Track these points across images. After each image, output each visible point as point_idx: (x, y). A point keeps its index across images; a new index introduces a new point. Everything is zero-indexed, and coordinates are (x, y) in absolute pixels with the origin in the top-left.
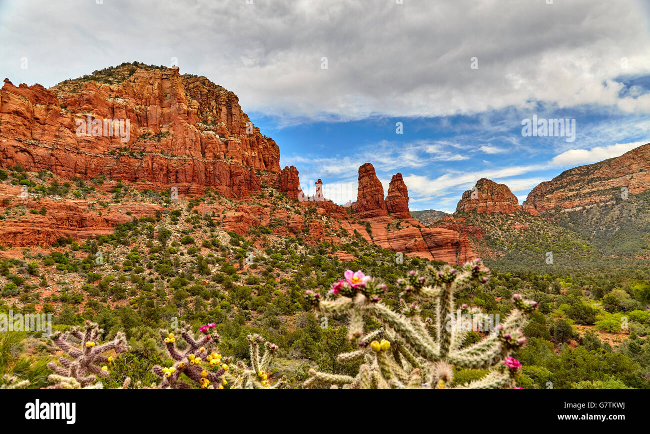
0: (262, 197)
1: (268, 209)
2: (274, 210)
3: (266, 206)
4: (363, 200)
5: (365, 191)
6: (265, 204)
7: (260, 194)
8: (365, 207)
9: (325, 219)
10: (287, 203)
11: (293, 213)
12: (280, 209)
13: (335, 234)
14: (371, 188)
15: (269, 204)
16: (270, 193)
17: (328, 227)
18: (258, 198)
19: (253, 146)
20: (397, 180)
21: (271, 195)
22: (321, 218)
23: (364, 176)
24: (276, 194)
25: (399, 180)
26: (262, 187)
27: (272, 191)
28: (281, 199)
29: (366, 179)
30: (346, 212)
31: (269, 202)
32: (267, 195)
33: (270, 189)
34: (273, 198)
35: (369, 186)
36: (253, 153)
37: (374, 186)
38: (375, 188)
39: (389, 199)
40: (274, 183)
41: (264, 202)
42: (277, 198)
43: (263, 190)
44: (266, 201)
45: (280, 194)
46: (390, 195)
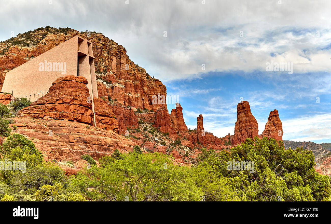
0: (138, 131)
1: (141, 140)
2: (145, 142)
3: (139, 139)
4: (239, 133)
5: (241, 126)
6: (138, 137)
7: (137, 129)
8: (240, 139)
9: (186, 150)
10: (156, 136)
11: (159, 144)
12: (149, 141)
13: (191, 162)
14: (246, 123)
15: (142, 137)
16: (144, 128)
17: (187, 156)
18: (134, 132)
19: (137, 89)
20: (274, 116)
21: (145, 129)
22: (183, 149)
23: (240, 112)
24: (149, 129)
25: (276, 115)
26: (139, 123)
27: (147, 127)
28: (152, 133)
29: (243, 115)
30: (224, 144)
31: (142, 135)
32: (142, 129)
33: (145, 125)
34: (146, 132)
35: (244, 121)
36: (136, 94)
37: (248, 121)
38: (248, 123)
39: (266, 133)
40: (151, 120)
41: (138, 135)
42: (150, 132)
43: (140, 126)
44: (140, 134)
45: (152, 129)
46: (267, 129)
